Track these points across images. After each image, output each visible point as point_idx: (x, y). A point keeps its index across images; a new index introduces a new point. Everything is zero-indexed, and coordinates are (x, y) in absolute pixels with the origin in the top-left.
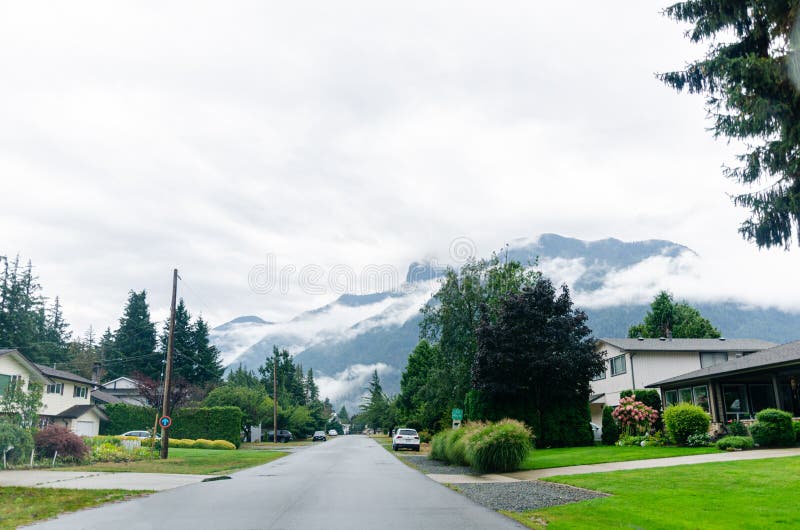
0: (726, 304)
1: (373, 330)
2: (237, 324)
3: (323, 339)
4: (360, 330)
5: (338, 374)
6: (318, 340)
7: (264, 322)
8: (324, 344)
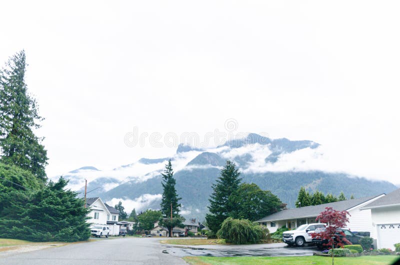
0: (341, 174)
1: (157, 176)
2: (82, 170)
3: (129, 180)
4: (150, 177)
5: (136, 199)
6: (126, 181)
7: (97, 170)
8: (130, 183)
